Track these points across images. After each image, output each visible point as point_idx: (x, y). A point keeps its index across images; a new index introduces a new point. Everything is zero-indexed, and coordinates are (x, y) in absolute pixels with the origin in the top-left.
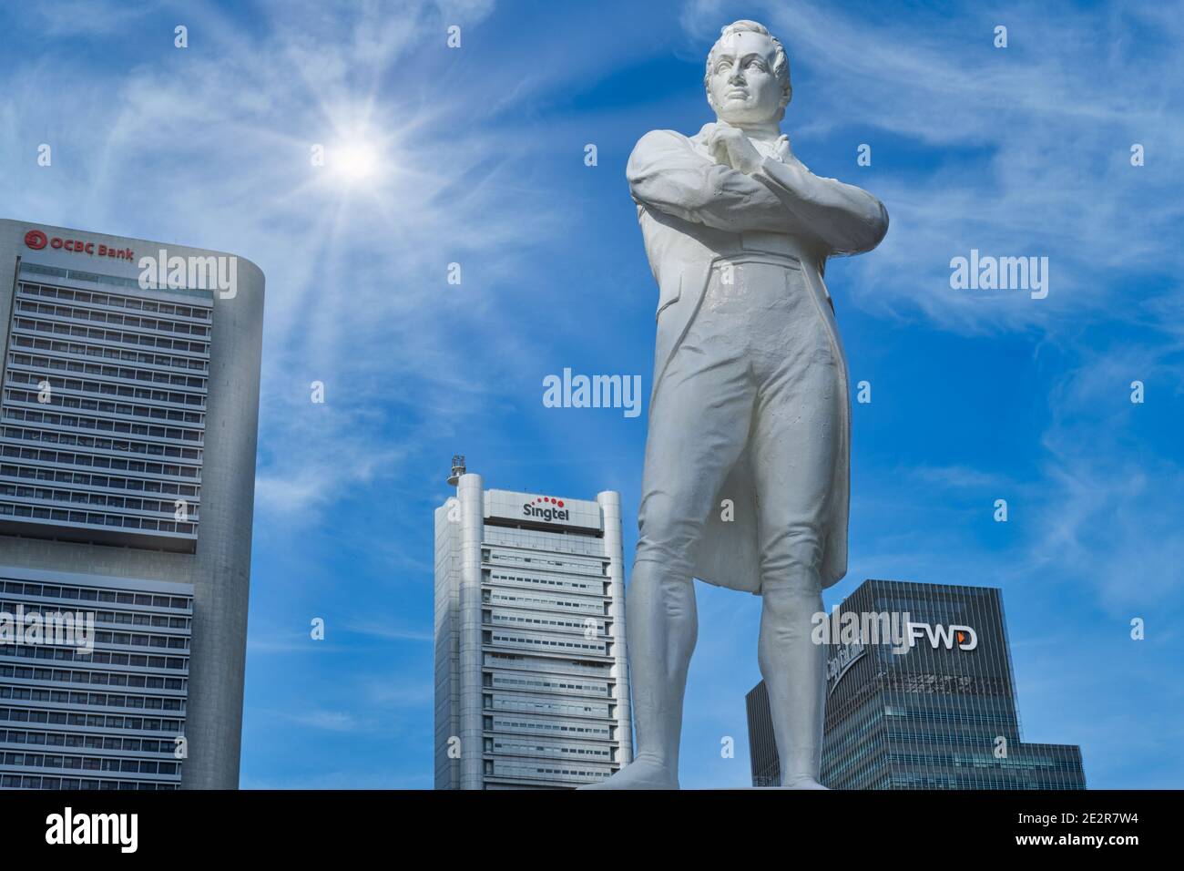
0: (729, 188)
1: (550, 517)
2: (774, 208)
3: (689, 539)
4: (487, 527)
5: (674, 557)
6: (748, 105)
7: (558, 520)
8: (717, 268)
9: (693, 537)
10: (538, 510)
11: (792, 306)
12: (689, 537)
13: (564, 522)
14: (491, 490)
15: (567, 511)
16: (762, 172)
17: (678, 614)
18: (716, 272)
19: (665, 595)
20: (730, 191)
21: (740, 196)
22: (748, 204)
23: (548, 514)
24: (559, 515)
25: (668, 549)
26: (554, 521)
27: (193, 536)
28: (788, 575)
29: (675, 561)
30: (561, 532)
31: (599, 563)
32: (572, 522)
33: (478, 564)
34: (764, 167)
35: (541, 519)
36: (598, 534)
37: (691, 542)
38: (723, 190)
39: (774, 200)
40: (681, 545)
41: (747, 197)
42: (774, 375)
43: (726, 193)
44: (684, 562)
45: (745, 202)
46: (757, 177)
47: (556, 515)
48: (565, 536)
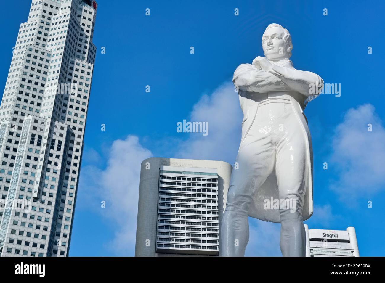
0: (260, 77)
1: (331, 237)
2: (278, 83)
3: (245, 202)
4: (311, 242)
5: (238, 208)
6: (274, 51)
7: (334, 237)
8: (260, 107)
9: (246, 201)
10: (327, 235)
11: (287, 116)
12: (244, 201)
13: (336, 238)
14: (311, 229)
15: (337, 235)
16: (272, 70)
17: (239, 229)
18: (259, 108)
19: (234, 222)
20: (260, 78)
21: (264, 79)
22: (267, 82)
23: (331, 236)
24: (335, 236)
25: (235, 206)
26: (333, 238)
27: (218, 250)
28: (287, 214)
29: (238, 210)
30: (336, 242)
31: (350, 251)
32: (339, 238)
33: (309, 254)
34: (272, 68)
35: (329, 238)
36: (349, 242)
37: (245, 203)
38: (257, 78)
39: (279, 79)
40: (241, 204)
41: (266, 79)
42: (280, 141)
43: (258, 79)
44: (242, 210)
45: (266, 81)
46: (270, 72)
47: (334, 236)
48: (337, 243)
